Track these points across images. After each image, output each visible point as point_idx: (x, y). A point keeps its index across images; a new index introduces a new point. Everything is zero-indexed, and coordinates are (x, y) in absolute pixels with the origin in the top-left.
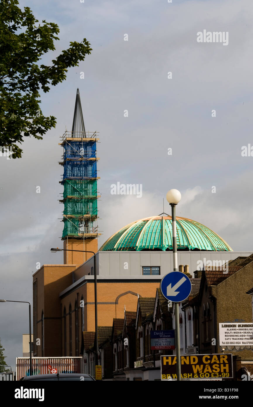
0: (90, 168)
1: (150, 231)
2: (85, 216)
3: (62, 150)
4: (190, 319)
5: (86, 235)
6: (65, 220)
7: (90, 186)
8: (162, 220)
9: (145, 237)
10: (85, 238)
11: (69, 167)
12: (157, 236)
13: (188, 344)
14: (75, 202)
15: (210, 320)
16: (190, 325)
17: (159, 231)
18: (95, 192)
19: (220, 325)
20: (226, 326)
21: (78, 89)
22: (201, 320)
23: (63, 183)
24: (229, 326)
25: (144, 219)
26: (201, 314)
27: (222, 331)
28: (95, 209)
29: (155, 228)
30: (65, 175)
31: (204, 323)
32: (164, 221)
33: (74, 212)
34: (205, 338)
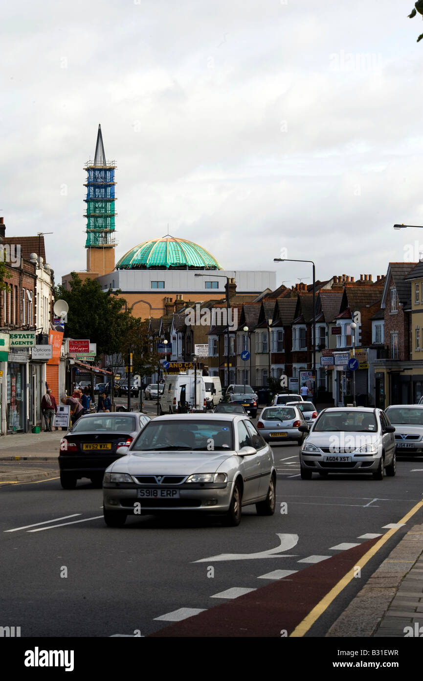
0: (109, 189)
1: (158, 251)
2: (105, 230)
3: (86, 174)
4: (180, 339)
5: (105, 245)
6: (87, 232)
7: (109, 204)
8: (166, 242)
9: (154, 256)
10: (105, 248)
11: (92, 188)
12: (163, 255)
13: (179, 353)
14: (96, 217)
15: (190, 342)
16: (180, 342)
17: (164, 251)
18: (113, 210)
19: (195, 345)
20: (199, 346)
21: (100, 125)
22: (186, 341)
23: (86, 201)
24: (200, 346)
25: (153, 241)
26: (186, 338)
27: (196, 348)
28: (113, 224)
29: (161, 249)
30: (88, 195)
31: (188, 343)
32: (168, 242)
33: (95, 226)
34: (188, 351)
